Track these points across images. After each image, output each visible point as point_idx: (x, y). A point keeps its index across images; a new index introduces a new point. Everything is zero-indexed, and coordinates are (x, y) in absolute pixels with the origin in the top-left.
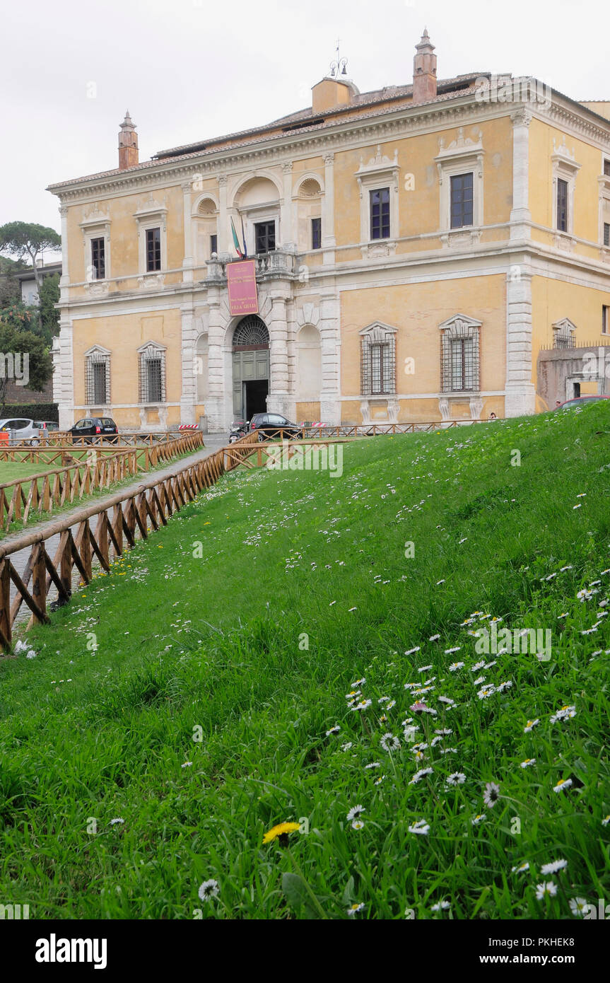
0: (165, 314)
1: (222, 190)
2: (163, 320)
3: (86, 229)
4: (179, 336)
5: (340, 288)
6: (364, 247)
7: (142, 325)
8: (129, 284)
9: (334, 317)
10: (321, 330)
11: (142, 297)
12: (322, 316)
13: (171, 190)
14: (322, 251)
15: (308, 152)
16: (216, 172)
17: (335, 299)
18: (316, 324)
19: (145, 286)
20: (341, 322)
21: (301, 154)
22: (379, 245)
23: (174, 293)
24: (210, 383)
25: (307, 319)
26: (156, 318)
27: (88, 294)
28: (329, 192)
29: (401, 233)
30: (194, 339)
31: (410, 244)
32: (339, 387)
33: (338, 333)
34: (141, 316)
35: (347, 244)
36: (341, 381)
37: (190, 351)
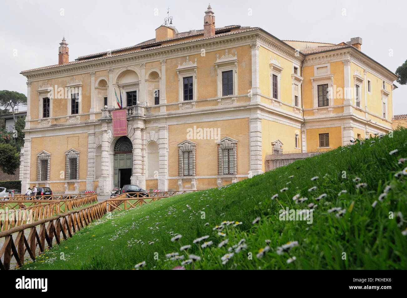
0: (79, 135)
1: (111, 76)
2: (79, 138)
3: (40, 93)
4: (86, 146)
5: (168, 124)
6: (180, 104)
7: (68, 141)
8: (62, 120)
9: (165, 137)
10: (158, 144)
11: (68, 127)
12: (159, 137)
13: (85, 75)
14: (159, 106)
15: (153, 59)
16: (108, 67)
17: (165, 129)
18: (156, 141)
19: (70, 121)
20: (169, 140)
21: (150, 60)
22: (187, 103)
23: (85, 125)
24: (102, 170)
25: (152, 138)
26: (75, 137)
27: (40, 125)
28: (163, 78)
29: (198, 98)
30: (95, 148)
31: (202, 103)
32: (167, 172)
33: (167, 146)
34: (67, 136)
35: (172, 102)
36: (169, 169)
37: (92, 154)
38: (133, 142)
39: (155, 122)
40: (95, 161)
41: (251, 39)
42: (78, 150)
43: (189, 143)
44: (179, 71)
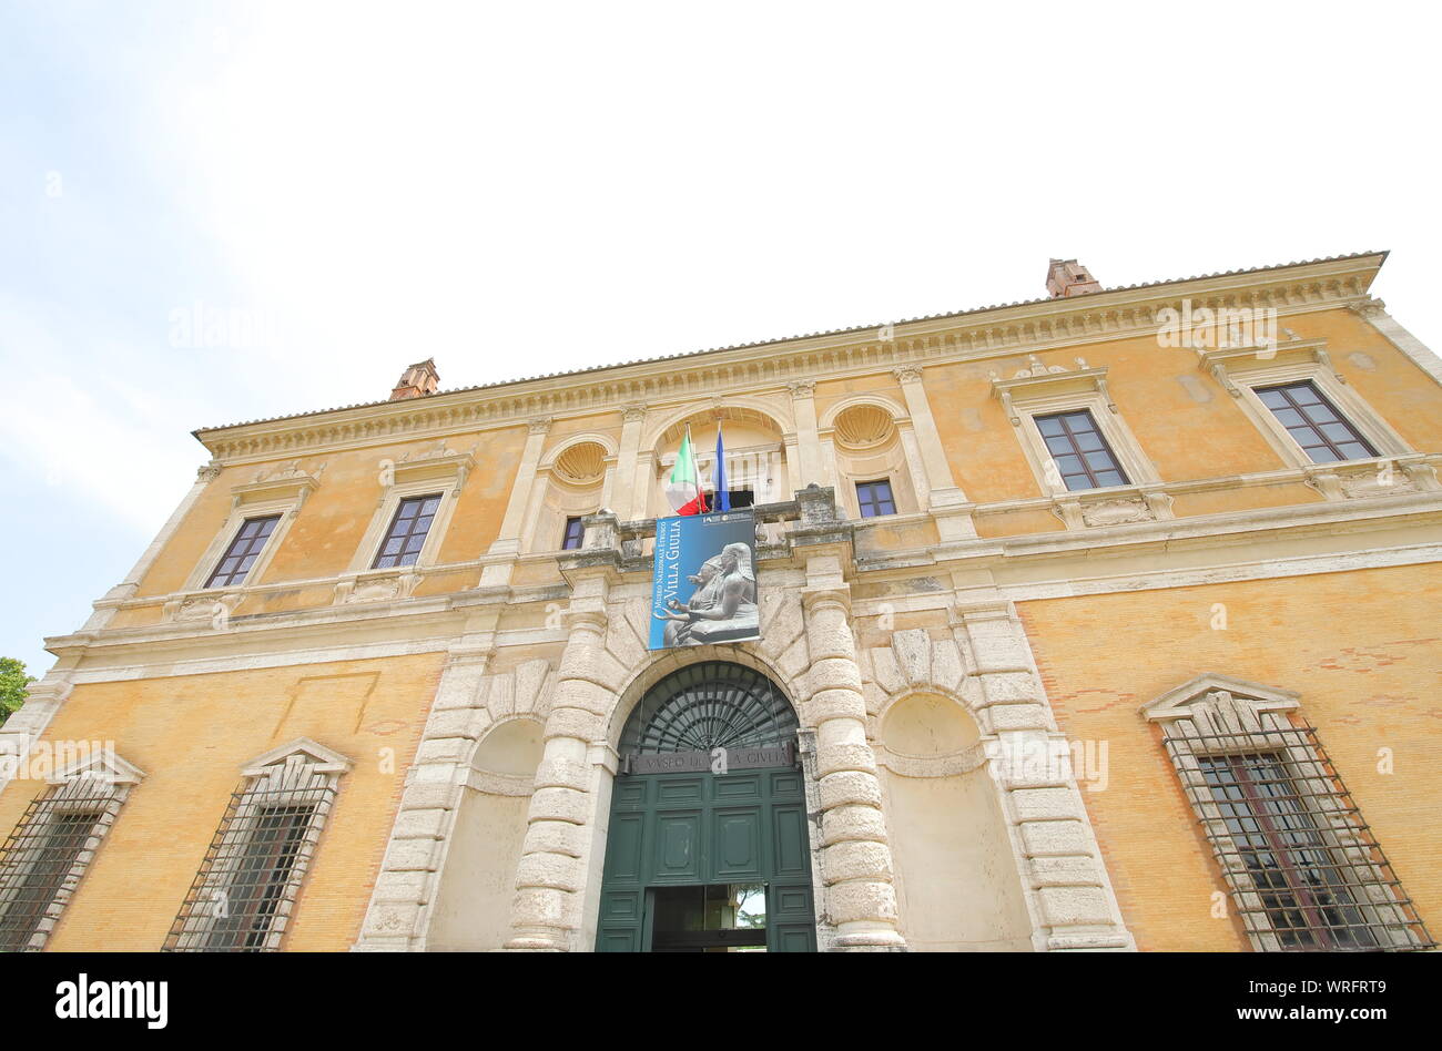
2: (374, 684)
3: (244, 498)
4: (413, 729)
5: (1013, 594)
6: (1067, 501)
7: (295, 697)
8: (301, 600)
9: (1021, 664)
10: (976, 704)
11: (333, 620)
12: (976, 662)
13: (494, 433)
14: (930, 515)
15: (853, 368)
16: (619, 402)
17: (1007, 618)
18: (952, 687)
19: (353, 600)
20: (1048, 683)
21: (836, 371)
22: (1111, 500)
23: (443, 608)
24: (527, 887)
25: (919, 672)
26: (351, 679)
27: (166, 622)
28: (923, 418)
29: (1165, 477)
30: (473, 734)
31: (1211, 497)
32: (1117, 917)
33: (1048, 716)
34: (302, 673)
35: (1002, 500)
36: (1120, 893)
37: (444, 773)
38: (799, 682)
39: (918, 588)
40: (451, 829)
41: (1342, 290)
42: (342, 752)
43: (1235, 696)
44: (1010, 390)
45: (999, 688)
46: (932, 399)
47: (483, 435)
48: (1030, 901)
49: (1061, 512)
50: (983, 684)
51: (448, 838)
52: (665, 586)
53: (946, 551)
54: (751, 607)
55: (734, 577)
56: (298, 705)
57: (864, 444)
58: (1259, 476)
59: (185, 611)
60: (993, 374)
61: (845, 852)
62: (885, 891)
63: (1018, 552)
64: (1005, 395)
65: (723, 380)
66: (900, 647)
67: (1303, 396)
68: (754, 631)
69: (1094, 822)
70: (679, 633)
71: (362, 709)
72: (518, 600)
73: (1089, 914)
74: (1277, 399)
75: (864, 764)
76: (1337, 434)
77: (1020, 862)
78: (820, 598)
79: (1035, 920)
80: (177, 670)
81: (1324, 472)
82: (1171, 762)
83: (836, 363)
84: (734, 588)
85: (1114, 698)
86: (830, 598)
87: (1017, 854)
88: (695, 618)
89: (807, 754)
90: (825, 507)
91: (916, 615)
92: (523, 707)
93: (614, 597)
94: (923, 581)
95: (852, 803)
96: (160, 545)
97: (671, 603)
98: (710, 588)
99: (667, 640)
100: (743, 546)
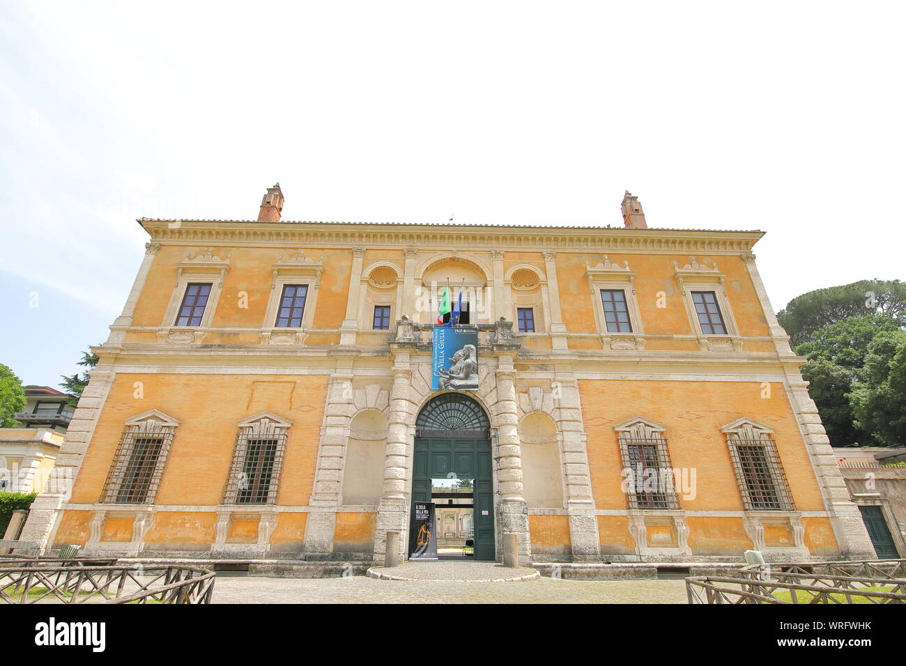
0: (298, 380)
1: (409, 262)
2: (294, 387)
3: (184, 271)
4: (318, 410)
5: (578, 375)
6: (606, 337)
7: (253, 391)
8: (242, 339)
9: (576, 406)
10: (557, 420)
11: (266, 354)
12: (559, 404)
13: (332, 251)
14: (550, 335)
15: (523, 247)
16: (403, 245)
17: (573, 387)
18: (549, 412)
19: (272, 343)
20: (584, 414)
21: (515, 247)
22: (623, 338)
23: (325, 354)
24: (391, 479)
25: (537, 405)
26: (282, 384)
27: (161, 343)
28: (553, 283)
29: (646, 331)
30: (349, 415)
31: (660, 342)
32: (591, 495)
33: (581, 427)
34: (254, 378)
35: (580, 332)
36: (593, 488)
37: (340, 431)
38: (493, 408)
39: (541, 369)
40: (346, 454)
41: (742, 246)
42: (287, 419)
43: (646, 425)
44: (593, 276)
45: (566, 414)
46: (558, 271)
47: (326, 251)
48: (564, 489)
49: (602, 341)
50: (560, 413)
51: (345, 457)
52: (438, 360)
53: (555, 355)
54: (475, 375)
55: (468, 361)
56: (256, 395)
57: (523, 288)
58: (680, 336)
59: (171, 337)
60: (587, 262)
61: (508, 472)
62: (520, 484)
63: (583, 359)
64: (591, 277)
65: (458, 241)
66: (531, 394)
67: (709, 298)
68: (476, 386)
69: (590, 465)
70: (445, 384)
71: (291, 399)
72: (363, 355)
73: (583, 494)
74: (698, 298)
75: (516, 443)
76: (715, 319)
77: (563, 476)
78: (504, 375)
79: (565, 495)
80: (178, 371)
81: (704, 338)
82: (619, 446)
83: (516, 242)
84: (468, 366)
85: (605, 421)
86: (508, 375)
87: (563, 473)
88: (452, 378)
89: (495, 436)
90: (508, 331)
91: (539, 381)
92: (371, 405)
93: (413, 361)
94: (543, 367)
95: (511, 456)
96: (137, 294)
97: (441, 370)
98: (458, 365)
99: (440, 386)
100: (473, 347)
